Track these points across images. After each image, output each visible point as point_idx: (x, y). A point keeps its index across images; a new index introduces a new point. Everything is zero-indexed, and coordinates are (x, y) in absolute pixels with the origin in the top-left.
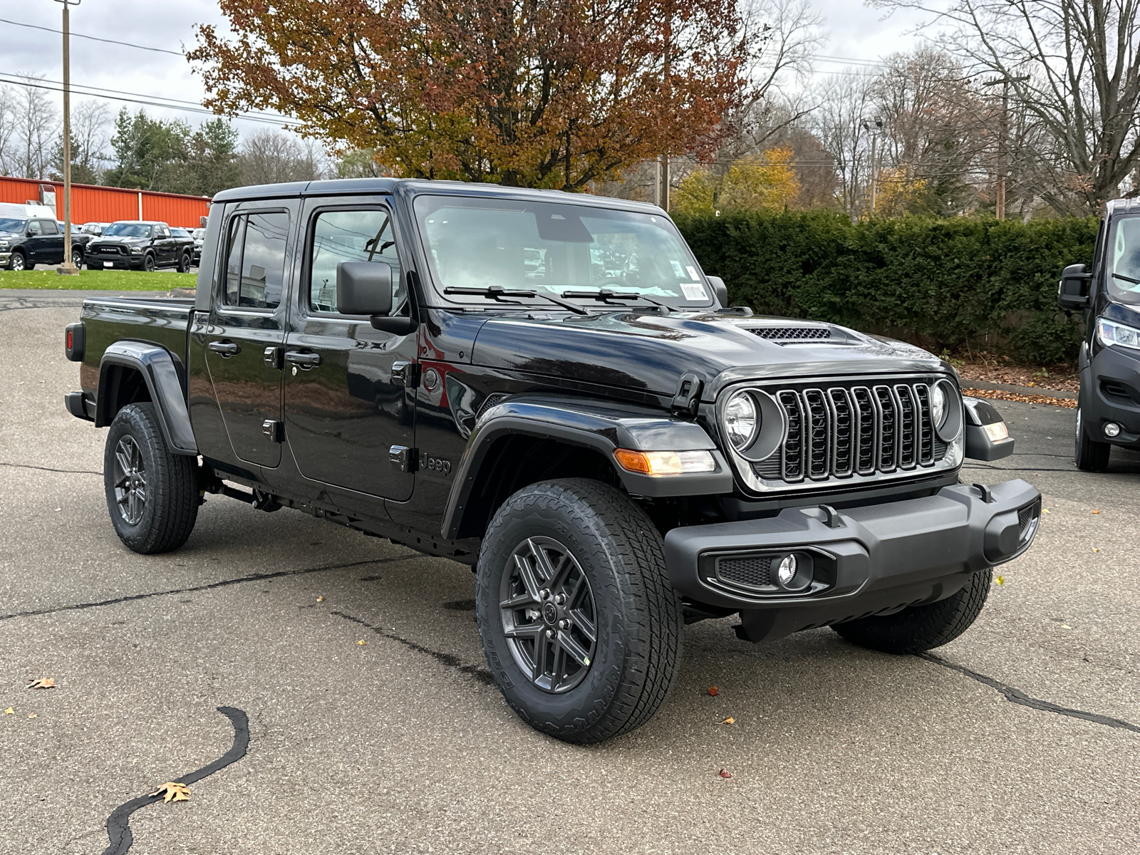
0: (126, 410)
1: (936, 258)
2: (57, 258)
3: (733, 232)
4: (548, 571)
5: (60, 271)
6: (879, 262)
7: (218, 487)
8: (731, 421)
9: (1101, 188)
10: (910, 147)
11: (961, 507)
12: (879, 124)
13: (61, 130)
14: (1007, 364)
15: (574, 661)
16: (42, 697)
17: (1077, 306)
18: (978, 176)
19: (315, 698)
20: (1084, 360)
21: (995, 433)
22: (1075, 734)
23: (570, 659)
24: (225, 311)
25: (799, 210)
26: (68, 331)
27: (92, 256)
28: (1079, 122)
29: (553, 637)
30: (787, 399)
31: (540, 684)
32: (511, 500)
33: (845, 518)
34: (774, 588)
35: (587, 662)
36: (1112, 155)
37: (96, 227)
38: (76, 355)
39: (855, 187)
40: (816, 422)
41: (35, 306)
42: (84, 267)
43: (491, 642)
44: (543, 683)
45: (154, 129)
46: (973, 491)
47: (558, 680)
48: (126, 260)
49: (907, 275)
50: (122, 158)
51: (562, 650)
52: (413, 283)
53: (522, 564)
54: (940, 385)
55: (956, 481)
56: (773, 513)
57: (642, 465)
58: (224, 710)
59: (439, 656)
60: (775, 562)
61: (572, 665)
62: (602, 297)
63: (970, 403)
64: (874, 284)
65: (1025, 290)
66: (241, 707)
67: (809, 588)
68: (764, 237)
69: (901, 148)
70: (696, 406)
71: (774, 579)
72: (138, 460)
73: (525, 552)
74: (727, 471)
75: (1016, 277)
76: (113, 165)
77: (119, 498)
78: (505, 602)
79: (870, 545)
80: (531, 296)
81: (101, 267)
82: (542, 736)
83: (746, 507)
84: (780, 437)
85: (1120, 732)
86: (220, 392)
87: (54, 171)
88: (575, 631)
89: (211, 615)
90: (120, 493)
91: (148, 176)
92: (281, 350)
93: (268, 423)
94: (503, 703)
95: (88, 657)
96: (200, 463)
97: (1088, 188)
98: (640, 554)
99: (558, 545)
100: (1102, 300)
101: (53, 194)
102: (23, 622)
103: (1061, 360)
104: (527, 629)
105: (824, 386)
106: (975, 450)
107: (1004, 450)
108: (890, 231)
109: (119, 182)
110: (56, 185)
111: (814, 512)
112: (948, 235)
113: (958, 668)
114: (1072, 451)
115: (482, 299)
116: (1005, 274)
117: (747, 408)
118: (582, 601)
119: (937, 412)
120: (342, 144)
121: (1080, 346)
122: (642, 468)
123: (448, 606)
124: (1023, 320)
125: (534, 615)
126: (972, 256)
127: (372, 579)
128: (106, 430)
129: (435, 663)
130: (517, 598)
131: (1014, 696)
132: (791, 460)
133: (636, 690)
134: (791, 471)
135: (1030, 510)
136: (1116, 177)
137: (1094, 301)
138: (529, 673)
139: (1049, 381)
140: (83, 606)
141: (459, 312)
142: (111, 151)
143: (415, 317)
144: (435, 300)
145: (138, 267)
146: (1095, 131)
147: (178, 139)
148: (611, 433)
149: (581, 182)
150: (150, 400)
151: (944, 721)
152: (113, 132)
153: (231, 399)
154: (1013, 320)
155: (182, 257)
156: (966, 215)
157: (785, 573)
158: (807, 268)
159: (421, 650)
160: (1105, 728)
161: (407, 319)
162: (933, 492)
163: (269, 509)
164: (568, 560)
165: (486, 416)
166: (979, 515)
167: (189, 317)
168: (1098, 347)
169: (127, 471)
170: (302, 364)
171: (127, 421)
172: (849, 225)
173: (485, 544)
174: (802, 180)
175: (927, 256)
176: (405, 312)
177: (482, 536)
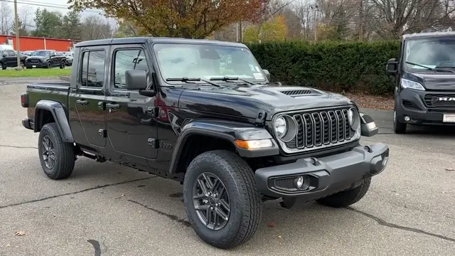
0: (46, 126)
1: (341, 57)
2: (15, 65)
3: (266, 49)
4: (210, 185)
5: (16, 69)
6: (320, 58)
7: (81, 153)
8: (277, 127)
9: (397, 28)
10: (327, 15)
11: (361, 155)
12: (317, 7)
13: (14, 17)
14: (367, 94)
15: (221, 218)
16: (20, 239)
17: (393, 74)
18: (352, 25)
19: (124, 235)
20: (396, 93)
21: (371, 126)
22: (405, 236)
23: (220, 218)
24: (82, 88)
25: (289, 40)
26: (22, 96)
27: (28, 64)
28: (389, 5)
29: (214, 209)
30: (297, 118)
31: (210, 227)
32: (195, 159)
33: (320, 162)
34: (295, 189)
35: (227, 219)
36: (401, 16)
37: (29, 52)
38: (25, 105)
39: (308, 29)
40: (308, 126)
41: (8, 84)
42: (25, 68)
43: (190, 212)
44: (211, 227)
45: (50, 15)
46: (365, 149)
47: (216, 226)
48: (41, 65)
49: (330, 63)
50: (38, 26)
51: (217, 215)
52: (154, 77)
53: (201, 183)
54: (352, 110)
55: (358, 145)
56: (294, 161)
57: (245, 145)
58: (90, 241)
59: (169, 216)
60: (296, 180)
61: (221, 220)
62: (225, 79)
63: (361, 115)
64: (318, 67)
65: (372, 67)
66: (96, 239)
67: (308, 189)
68: (278, 51)
69: (324, 15)
70: (264, 122)
71: (296, 186)
72: (51, 144)
73: (202, 178)
74: (277, 146)
75: (369, 63)
76: (34, 29)
77: (45, 159)
78: (195, 197)
79: (330, 171)
80: (199, 80)
81: (32, 68)
82: (210, 246)
83: (284, 159)
84: (295, 132)
85: (421, 234)
86: (81, 116)
87: (12, 31)
88: (222, 207)
89: (82, 203)
90: (45, 158)
91: (47, 32)
92: (105, 103)
93: (101, 130)
94: (195, 233)
95: (37, 222)
96: (75, 144)
97: (393, 28)
98: (245, 178)
99: (213, 175)
100: (402, 72)
101: (12, 41)
102: (10, 208)
103: (386, 92)
104: (204, 207)
105: (311, 112)
106: (365, 133)
107: (375, 132)
108: (323, 47)
109: (37, 36)
110: (13, 37)
111: (309, 160)
112: (344, 48)
113: (360, 212)
114: (392, 126)
115: (180, 82)
116: (365, 62)
117: (283, 122)
118: (224, 196)
119: (351, 119)
120: (122, 20)
121: (394, 88)
122: (246, 147)
123: (171, 196)
124: (372, 78)
125: (206, 201)
126: (353, 55)
127: (141, 186)
128: (38, 133)
129: (168, 219)
130: (199, 195)
131: (381, 222)
132: (300, 141)
133: (246, 229)
134: (300, 145)
135: (385, 154)
136: (402, 24)
137: (399, 72)
138: (205, 223)
139: (382, 100)
140: (33, 201)
141: (173, 88)
142: (34, 24)
143: (156, 90)
144: (163, 83)
145: (46, 67)
146: (394, 8)
147: (58, 19)
148: (232, 133)
149: (211, 32)
150: (54, 122)
151: (357, 233)
152: (35, 16)
153: (84, 118)
154: (369, 79)
155: (63, 63)
156: (348, 40)
157: (299, 183)
158: (294, 61)
159: (163, 214)
160: (415, 233)
161: (153, 91)
162: (350, 149)
163: (102, 162)
164: (218, 181)
165: (185, 127)
166: (367, 158)
167: (68, 91)
168: (402, 89)
169: (47, 149)
170: (113, 108)
171: (46, 130)
172: (308, 45)
173: (186, 176)
174: (289, 28)
175: (337, 56)
176: (152, 88)
177: (185, 172)
